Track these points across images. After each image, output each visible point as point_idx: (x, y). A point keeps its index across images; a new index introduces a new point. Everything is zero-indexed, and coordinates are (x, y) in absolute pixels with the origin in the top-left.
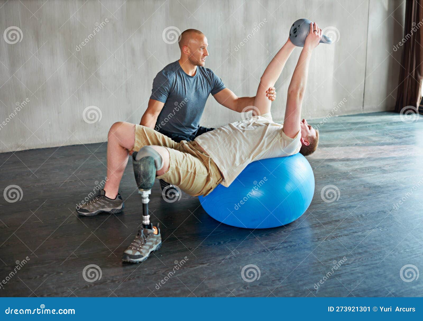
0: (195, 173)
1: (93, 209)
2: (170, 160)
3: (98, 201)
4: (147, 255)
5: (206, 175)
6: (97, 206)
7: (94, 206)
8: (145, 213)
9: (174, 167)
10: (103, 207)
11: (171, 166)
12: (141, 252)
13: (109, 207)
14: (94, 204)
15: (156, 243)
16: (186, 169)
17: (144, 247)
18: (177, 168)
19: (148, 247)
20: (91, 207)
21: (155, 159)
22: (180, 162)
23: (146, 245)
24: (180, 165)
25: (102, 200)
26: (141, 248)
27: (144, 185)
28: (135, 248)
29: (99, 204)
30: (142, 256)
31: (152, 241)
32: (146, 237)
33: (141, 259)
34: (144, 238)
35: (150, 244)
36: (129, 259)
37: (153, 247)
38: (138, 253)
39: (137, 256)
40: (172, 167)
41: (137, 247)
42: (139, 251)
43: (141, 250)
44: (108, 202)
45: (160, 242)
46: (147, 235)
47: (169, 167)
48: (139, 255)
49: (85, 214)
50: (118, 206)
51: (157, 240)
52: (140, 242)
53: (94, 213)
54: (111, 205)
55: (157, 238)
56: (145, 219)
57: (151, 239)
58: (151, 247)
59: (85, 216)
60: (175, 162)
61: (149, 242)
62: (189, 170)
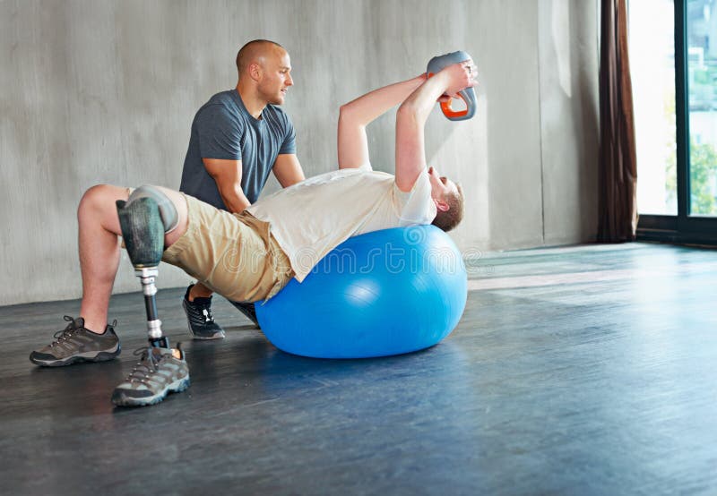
0: (239, 244)
1: (63, 354)
2: (189, 210)
3: (71, 338)
4: (162, 394)
5: (264, 252)
6: (70, 347)
7: (64, 347)
8: (152, 315)
9: (198, 225)
10: (81, 350)
11: (191, 221)
12: (149, 386)
13: (94, 348)
14: (64, 343)
15: (179, 377)
16: (221, 233)
17: (154, 377)
18: (203, 227)
19: (162, 380)
20: (60, 349)
21: (160, 204)
22: (208, 218)
23: (159, 375)
24: (210, 223)
25: (80, 337)
26: (148, 379)
27: (142, 255)
28: (137, 380)
29: (74, 344)
30: (152, 394)
31: (169, 369)
32: (159, 360)
33: (149, 399)
34: (154, 362)
35: (167, 373)
36: (126, 399)
37: (172, 382)
38: (142, 388)
39: (140, 391)
40: (193, 225)
41: (140, 378)
42: (144, 384)
43: (149, 382)
44: (90, 340)
45: (187, 377)
46: (159, 357)
47: (188, 223)
48: (145, 391)
49: (49, 362)
50: (109, 347)
51: (179, 370)
52: (146, 369)
53: (64, 360)
54: (97, 344)
55: (180, 365)
56: (153, 326)
57: (168, 365)
58: (169, 381)
59: (48, 367)
60: (198, 215)
61: (165, 369)
62: (228, 236)
